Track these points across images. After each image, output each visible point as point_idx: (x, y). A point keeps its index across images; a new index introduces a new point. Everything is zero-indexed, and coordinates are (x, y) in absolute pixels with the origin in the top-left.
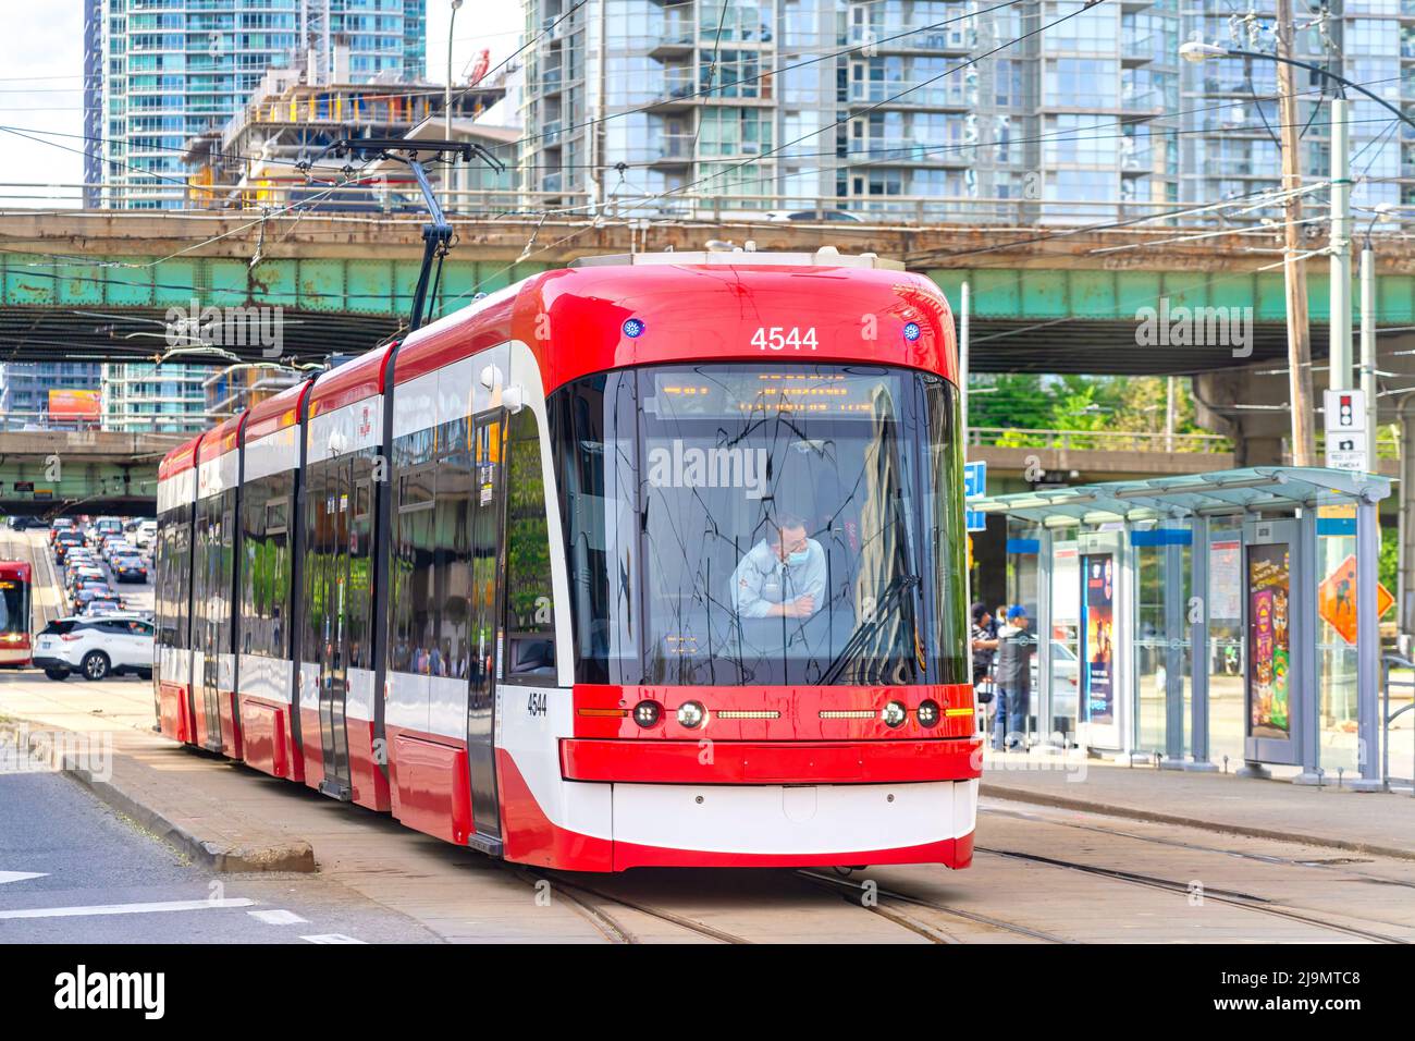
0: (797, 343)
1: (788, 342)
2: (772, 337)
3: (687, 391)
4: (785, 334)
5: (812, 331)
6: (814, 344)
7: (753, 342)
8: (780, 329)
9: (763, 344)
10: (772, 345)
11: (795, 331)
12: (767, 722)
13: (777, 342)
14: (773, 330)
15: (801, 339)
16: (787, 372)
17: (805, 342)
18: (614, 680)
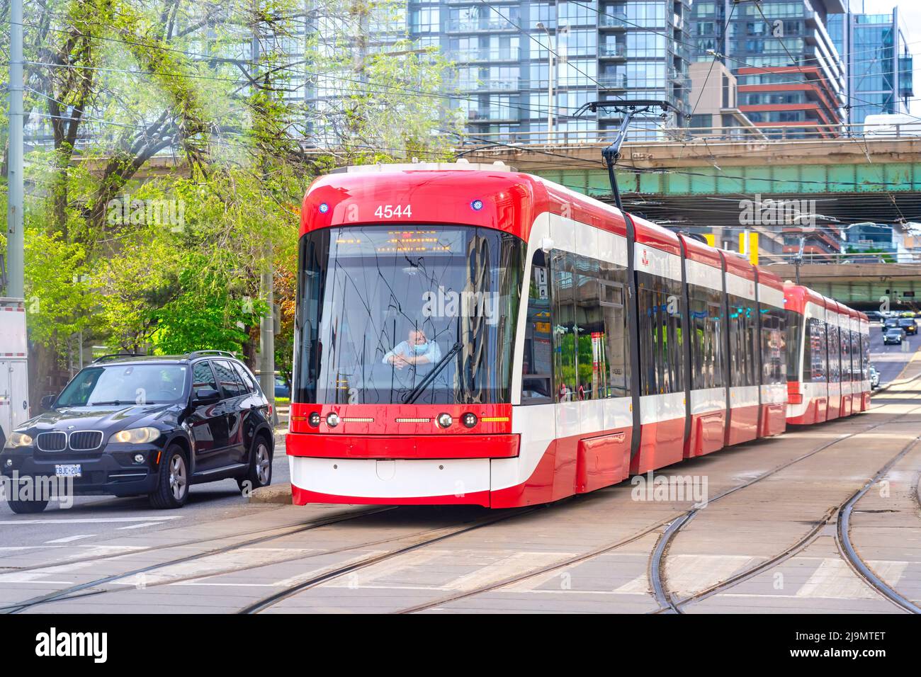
0: (399, 214)
1: (395, 213)
2: (386, 211)
3: (349, 241)
4: (393, 209)
5: (409, 207)
6: (409, 214)
7: (376, 214)
8: (391, 206)
9: (381, 214)
10: (386, 216)
11: (399, 207)
12: (368, 424)
13: (388, 213)
14: (387, 207)
15: (402, 211)
16: (403, 230)
17: (404, 213)
18: (319, 401)
